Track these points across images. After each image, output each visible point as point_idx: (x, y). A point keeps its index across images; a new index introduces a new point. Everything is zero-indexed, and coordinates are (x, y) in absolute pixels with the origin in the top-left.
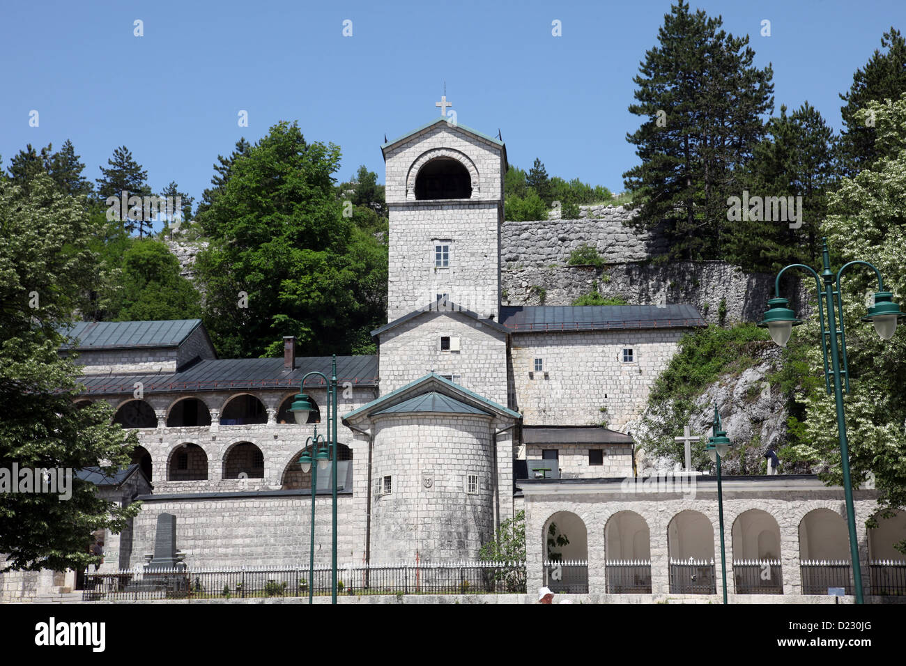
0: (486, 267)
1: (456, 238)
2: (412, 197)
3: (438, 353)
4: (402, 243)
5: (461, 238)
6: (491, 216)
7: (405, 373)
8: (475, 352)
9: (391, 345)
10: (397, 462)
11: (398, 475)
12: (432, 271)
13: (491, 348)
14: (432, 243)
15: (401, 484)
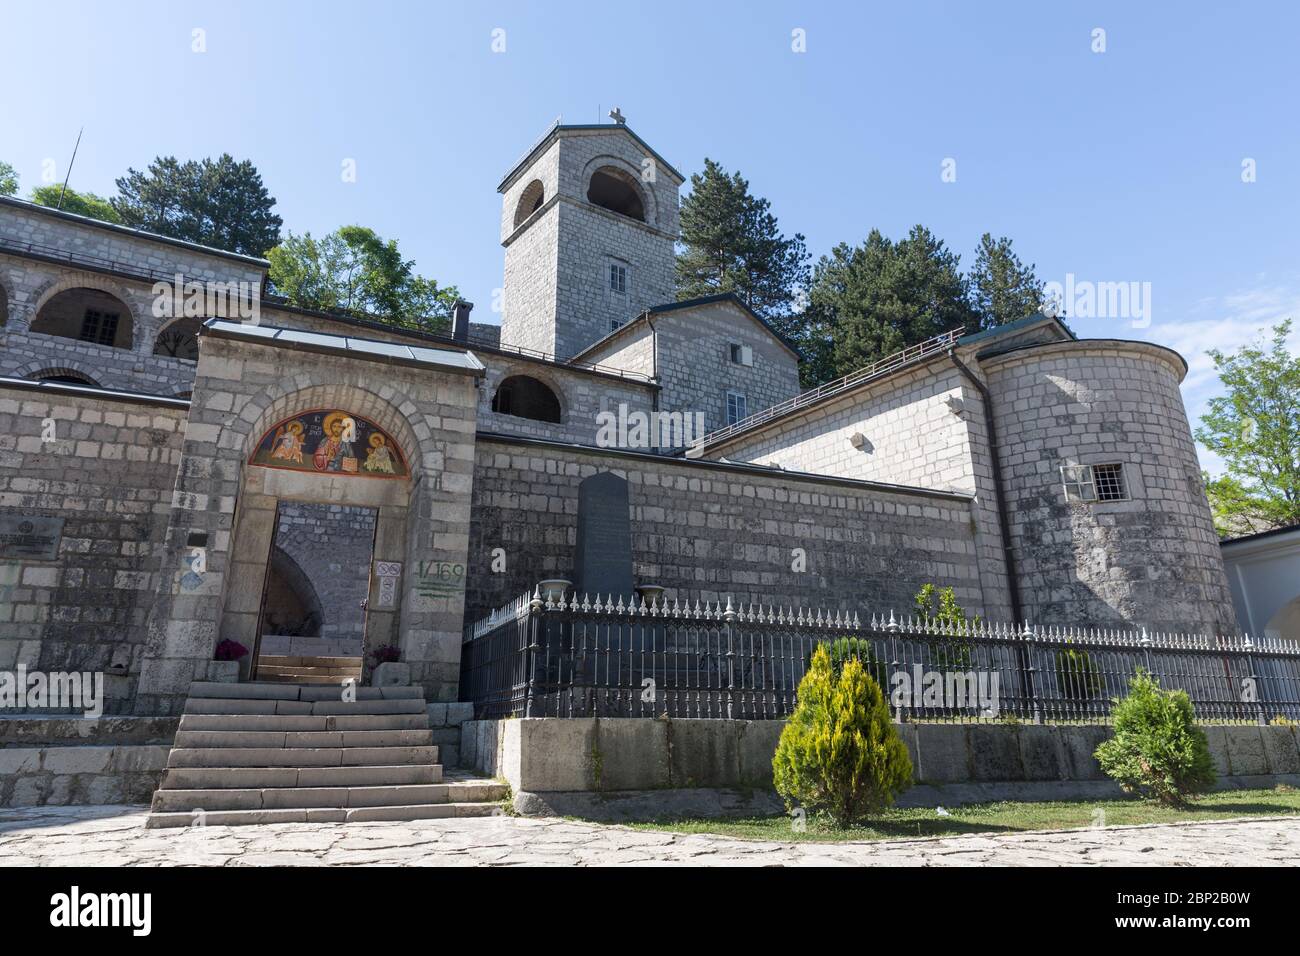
1: (633, 262)
2: (585, 199)
3: (728, 363)
5: (637, 264)
6: (667, 253)
7: (692, 379)
8: (768, 375)
9: (671, 335)
10: (1132, 437)
11: (1141, 463)
12: (607, 291)
13: (784, 374)
14: (607, 259)
15: (1151, 482)
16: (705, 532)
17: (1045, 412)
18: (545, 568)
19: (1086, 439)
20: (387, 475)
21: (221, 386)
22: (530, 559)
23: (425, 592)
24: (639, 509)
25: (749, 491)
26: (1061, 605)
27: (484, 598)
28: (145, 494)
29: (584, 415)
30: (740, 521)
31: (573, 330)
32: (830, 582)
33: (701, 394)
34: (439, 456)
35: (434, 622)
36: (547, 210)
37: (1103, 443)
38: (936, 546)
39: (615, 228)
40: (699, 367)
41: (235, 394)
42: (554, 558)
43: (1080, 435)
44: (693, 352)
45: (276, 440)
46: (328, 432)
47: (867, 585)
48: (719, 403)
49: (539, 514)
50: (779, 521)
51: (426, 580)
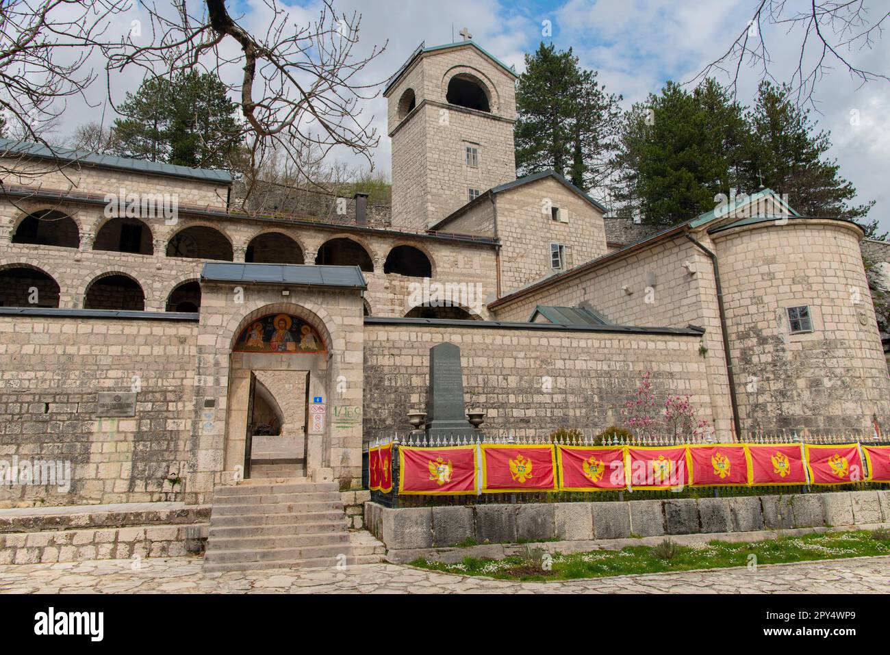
0: (507, 174)
1: (481, 143)
2: (445, 101)
3: (550, 222)
4: (438, 138)
5: (486, 144)
6: (508, 133)
7: (523, 236)
8: (581, 227)
9: (507, 206)
10: (814, 287)
11: (821, 305)
12: (464, 167)
13: (593, 225)
14: (463, 143)
15: (827, 318)
16: (515, 370)
17: (754, 270)
18: (412, 401)
19: (782, 289)
20: (313, 351)
21: (214, 311)
22: (403, 397)
23: (338, 425)
24: (471, 359)
25: (544, 341)
26: (764, 405)
27: (375, 423)
28: (178, 374)
29: (448, 270)
30: (538, 362)
31: (440, 199)
32: (601, 398)
33: (530, 247)
34: (343, 341)
35: (345, 443)
36: (418, 111)
37: (794, 293)
38: (676, 368)
39: (469, 120)
40: (528, 227)
41: (223, 314)
42: (418, 395)
43: (778, 286)
44: (524, 217)
45: (247, 335)
46: (277, 327)
47: (627, 399)
48: (544, 251)
49: (406, 367)
50: (564, 359)
51: (339, 418)
